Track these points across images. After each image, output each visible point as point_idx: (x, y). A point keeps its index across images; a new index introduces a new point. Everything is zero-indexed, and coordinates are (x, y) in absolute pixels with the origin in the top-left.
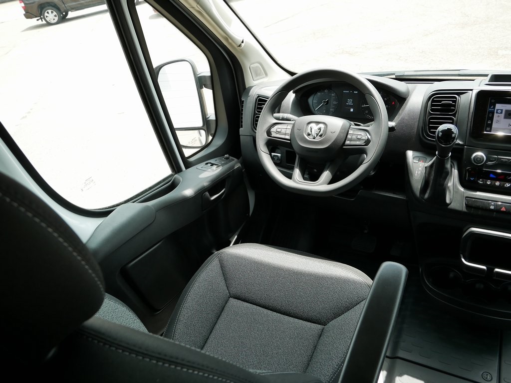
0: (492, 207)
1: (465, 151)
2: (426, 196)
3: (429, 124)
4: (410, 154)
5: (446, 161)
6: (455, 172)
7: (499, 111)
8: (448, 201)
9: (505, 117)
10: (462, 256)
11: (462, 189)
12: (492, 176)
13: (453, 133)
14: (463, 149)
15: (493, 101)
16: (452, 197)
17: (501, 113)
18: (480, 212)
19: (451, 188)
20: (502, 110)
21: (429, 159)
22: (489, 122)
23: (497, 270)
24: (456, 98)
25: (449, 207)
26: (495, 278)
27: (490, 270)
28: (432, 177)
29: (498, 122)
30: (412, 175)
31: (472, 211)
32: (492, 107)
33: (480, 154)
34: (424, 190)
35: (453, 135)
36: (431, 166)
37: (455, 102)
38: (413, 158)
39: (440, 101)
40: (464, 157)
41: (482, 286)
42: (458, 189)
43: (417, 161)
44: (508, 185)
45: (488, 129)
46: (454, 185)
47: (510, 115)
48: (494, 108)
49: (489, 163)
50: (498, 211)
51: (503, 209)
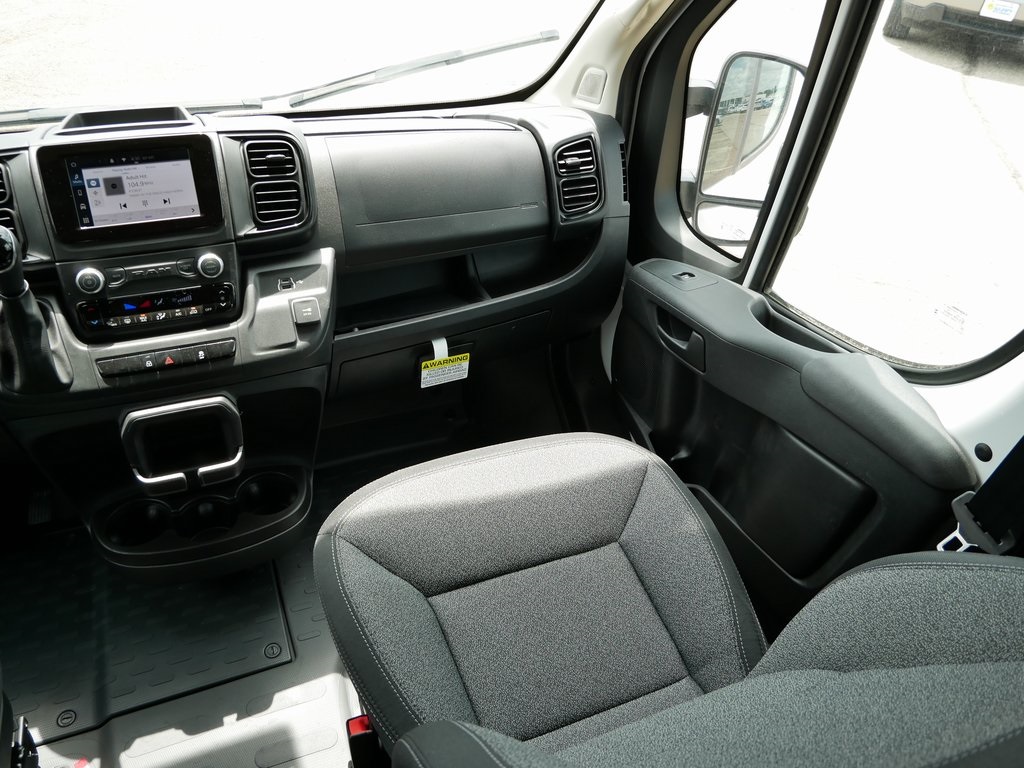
0: (149, 364)
1: (60, 272)
2: (17, 383)
5: (22, 301)
6: (58, 318)
7: (93, 183)
8: (64, 379)
9: (109, 193)
10: (135, 471)
11: (83, 347)
12: (128, 307)
13: (3, 242)
14: (54, 270)
15: (74, 165)
16: (70, 369)
17: (98, 185)
18: (132, 380)
19: (62, 352)
20: (97, 180)
23: (202, 470)
25: (72, 389)
26: (205, 485)
27: (191, 475)
28: (12, 342)
29: (98, 203)
31: (118, 382)
32: (77, 177)
33: (88, 271)
34: (6, 372)
35: (7, 246)
40: (63, 284)
41: (209, 507)
42: (76, 350)
44: (161, 316)
45: (86, 220)
46: (66, 345)
47: (114, 187)
48: (81, 177)
49: (114, 285)
50: (161, 367)
51: (169, 361)
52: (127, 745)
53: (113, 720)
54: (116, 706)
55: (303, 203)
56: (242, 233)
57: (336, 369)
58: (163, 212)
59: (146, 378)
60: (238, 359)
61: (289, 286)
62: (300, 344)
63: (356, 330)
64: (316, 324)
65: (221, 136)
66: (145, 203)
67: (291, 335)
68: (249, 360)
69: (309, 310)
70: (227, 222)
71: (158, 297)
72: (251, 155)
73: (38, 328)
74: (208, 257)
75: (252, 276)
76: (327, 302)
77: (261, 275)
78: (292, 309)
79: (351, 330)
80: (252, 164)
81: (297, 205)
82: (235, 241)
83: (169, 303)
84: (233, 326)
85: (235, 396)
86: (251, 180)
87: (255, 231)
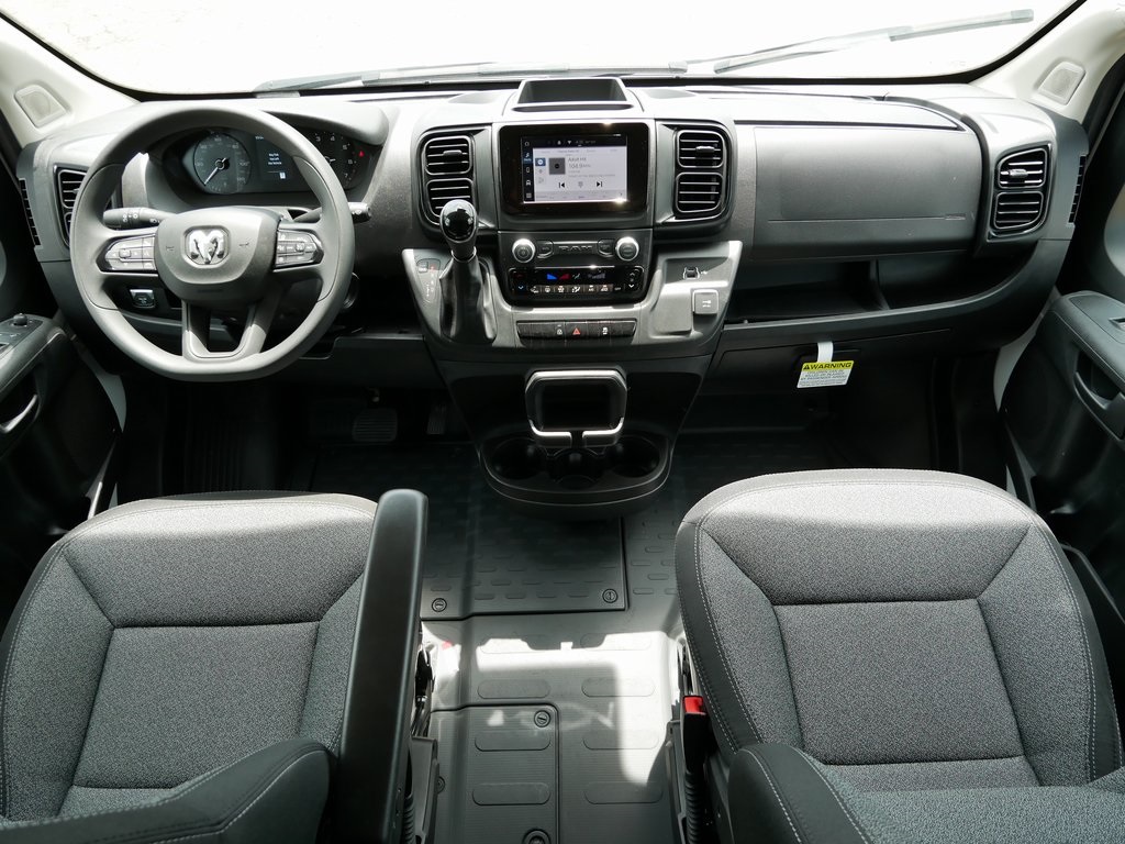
0: (560, 332)
1: (500, 240)
2: (453, 332)
3: (431, 197)
4: (410, 255)
5: (470, 265)
6: (492, 279)
7: (540, 162)
8: (489, 335)
9: (552, 172)
10: (531, 422)
11: (508, 308)
12: (550, 277)
13: (468, 216)
14: (497, 236)
15: (527, 144)
16: (495, 326)
17: (544, 164)
18: (543, 344)
19: (491, 310)
20: (544, 160)
21: (444, 260)
22: (528, 183)
23: (586, 433)
24: (465, 141)
25: (495, 344)
26: (585, 446)
27: (577, 435)
28: (455, 296)
29: (541, 181)
30: (420, 296)
31: (531, 344)
32: (528, 155)
33: (523, 243)
34: (446, 321)
35: (470, 221)
36: (450, 275)
37: (465, 149)
38: (417, 264)
39: (441, 150)
40: (501, 250)
41: (578, 456)
42: (502, 310)
43: (425, 269)
44: (576, 289)
45: (529, 196)
46: (495, 304)
47: (557, 167)
48: (531, 156)
49: (542, 256)
50: (569, 337)
51: (577, 332)
52: (483, 642)
53: (475, 618)
54: (478, 607)
55: (723, 196)
56: (660, 221)
57: (718, 356)
58: (594, 194)
59: (553, 345)
60: (636, 340)
61: (693, 276)
62: (694, 333)
63: (746, 322)
64: (714, 316)
65: (658, 123)
66: (581, 184)
67: (687, 323)
68: (645, 342)
69: (709, 302)
70: (649, 209)
71: (577, 271)
72: (682, 145)
73: (478, 288)
74: (627, 241)
75: (662, 260)
76: (727, 295)
77: (669, 261)
78: (693, 299)
79: (741, 322)
80: (682, 154)
81: (717, 198)
82: (653, 227)
83: (586, 278)
84: (637, 307)
85: (625, 370)
86: (678, 169)
87: (673, 220)
